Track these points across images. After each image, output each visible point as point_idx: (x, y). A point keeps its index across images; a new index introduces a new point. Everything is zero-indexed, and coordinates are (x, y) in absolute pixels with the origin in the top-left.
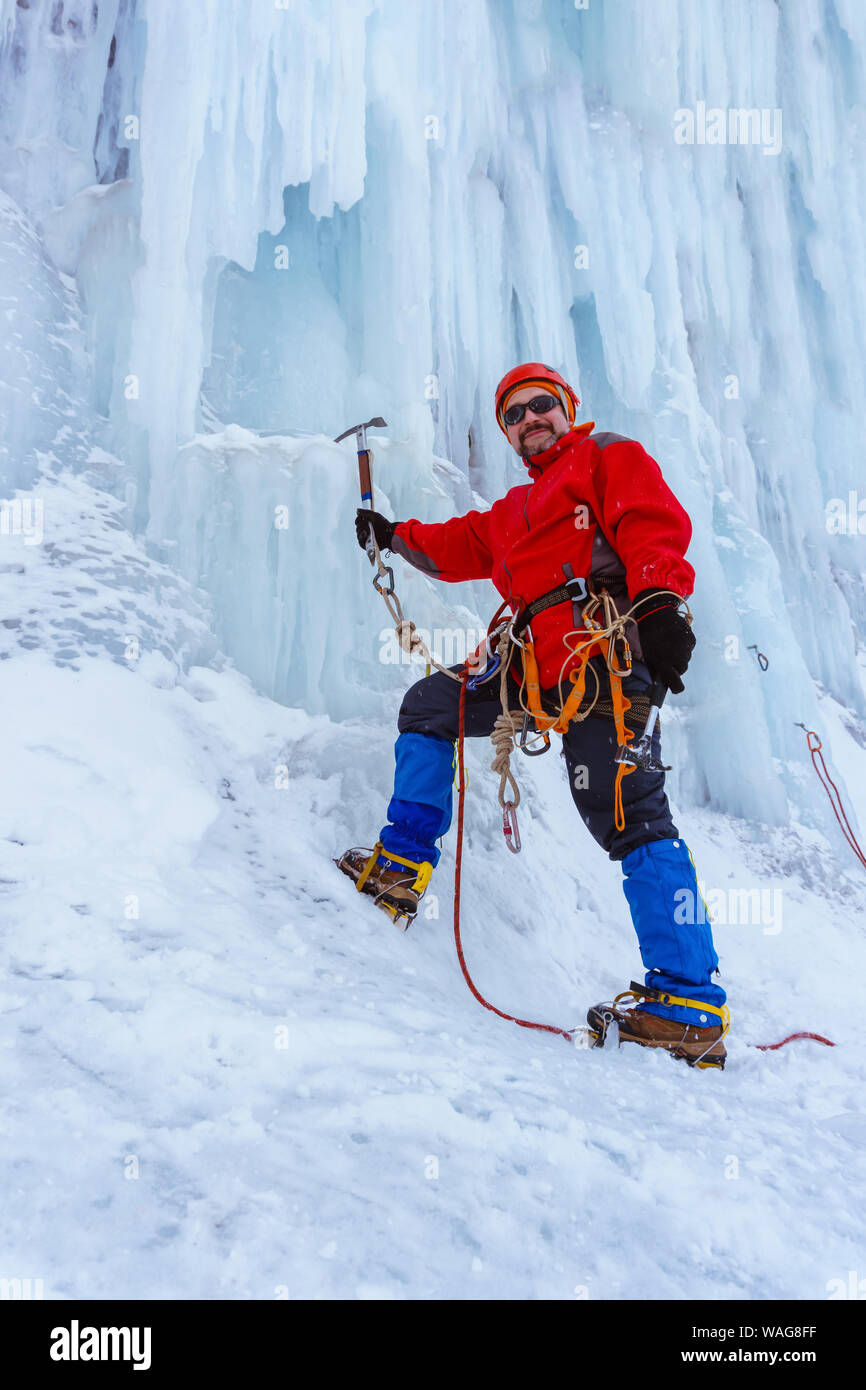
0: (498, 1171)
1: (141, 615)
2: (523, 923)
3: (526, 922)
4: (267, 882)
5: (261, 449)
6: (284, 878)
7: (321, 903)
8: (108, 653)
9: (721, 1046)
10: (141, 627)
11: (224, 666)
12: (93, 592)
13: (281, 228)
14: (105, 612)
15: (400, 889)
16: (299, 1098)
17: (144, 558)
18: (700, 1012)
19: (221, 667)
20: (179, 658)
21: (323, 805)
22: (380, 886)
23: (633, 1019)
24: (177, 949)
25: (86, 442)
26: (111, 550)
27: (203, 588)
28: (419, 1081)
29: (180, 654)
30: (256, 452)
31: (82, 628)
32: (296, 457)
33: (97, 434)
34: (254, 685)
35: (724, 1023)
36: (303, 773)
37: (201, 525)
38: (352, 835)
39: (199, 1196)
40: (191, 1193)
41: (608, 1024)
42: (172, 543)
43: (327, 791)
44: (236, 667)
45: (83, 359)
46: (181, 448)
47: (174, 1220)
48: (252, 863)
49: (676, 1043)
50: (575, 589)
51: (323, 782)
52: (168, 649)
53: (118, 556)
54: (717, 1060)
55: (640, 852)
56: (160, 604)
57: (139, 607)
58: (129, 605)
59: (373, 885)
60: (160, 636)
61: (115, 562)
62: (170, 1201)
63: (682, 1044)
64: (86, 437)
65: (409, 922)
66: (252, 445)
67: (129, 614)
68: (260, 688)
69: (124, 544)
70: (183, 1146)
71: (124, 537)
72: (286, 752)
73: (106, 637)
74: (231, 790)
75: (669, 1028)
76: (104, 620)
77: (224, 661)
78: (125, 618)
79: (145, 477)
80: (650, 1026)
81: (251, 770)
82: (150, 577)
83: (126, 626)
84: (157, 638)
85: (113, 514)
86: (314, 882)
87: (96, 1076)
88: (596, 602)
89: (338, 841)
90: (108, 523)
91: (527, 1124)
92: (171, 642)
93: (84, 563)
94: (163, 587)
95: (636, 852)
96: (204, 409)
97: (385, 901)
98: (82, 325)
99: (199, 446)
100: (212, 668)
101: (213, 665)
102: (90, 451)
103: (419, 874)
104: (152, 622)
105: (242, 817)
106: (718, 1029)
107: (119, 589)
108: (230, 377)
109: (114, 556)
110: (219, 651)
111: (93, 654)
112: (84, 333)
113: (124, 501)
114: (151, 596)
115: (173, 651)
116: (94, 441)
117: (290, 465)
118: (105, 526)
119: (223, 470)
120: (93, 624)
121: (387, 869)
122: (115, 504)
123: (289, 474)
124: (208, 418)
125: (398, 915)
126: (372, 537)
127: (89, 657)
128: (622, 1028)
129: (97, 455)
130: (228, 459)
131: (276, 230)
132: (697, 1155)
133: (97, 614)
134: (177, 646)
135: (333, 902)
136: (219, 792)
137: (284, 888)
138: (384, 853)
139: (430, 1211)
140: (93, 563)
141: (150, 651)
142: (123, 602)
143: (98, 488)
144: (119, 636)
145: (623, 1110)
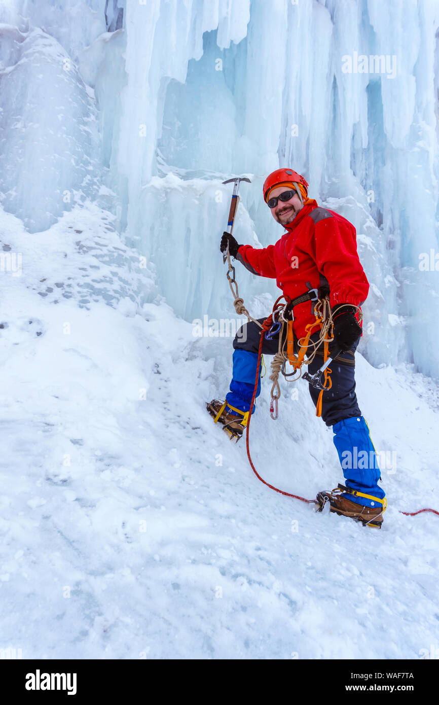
0: (233, 609)
1: (120, 279)
2: (298, 436)
3: (300, 437)
4: (171, 419)
5: (183, 188)
6: (179, 416)
7: (196, 430)
8: (104, 300)
9: (381, 517)
10: (120, 285)
11: (161, 302)
12: (97, 268)
13: (200, 57)
14: (103, 278)
15: (235, 424)
16: (155, 560)
17: (123, 247)
18: (371, 501)
19: (159, 302)
20: (138, 300)
21: (203, 375)
22: (226, 421)
23: (338, 501)
24: (120, 465)
25: (98, 183)
26: (106, 244)
27: (152, 262)
28: (211, 553)
29: (139, 297)
30: (181, 190)
31: (92, 288)
32: (201, 192)
33: (103, 178)
34: (175, 312)
35: (384, 506)
36: (196, 358)
37: (152, 229)
38: (217, 390)
39: (100, 614)
40: (97, 612)
41: (325, 502)
42: (137, 238)
43: (206, 367)
44: (167, 302)
45: (97, 137)
46: (143, 187)
47: (87, 628)
48: (165, 408)
49: (358, 514)
50: (313, 295)
51: (205, 362)
52: (133, 296)
53: (110, 248)
54: (378, 523)
55: (340, 424)
56: (130, 271)
57: (120, 275)
58: (115, 274)
59: (223, 419)
60: (129, 289)
61: (109, 251)
62: (88, 617)
63: (361, 514)
64: (97, 180)
65: (238, 439)
66: (179, 186)
67: (115, 279)
68: (178, 314)
69: (115, 240)
70: (99, 585)
71: (114, 236)
72: (189, 347)
73: (103, 292)
74: (159, 369)
75: (355, 506)
76: (102, 283)
77: (161, 300)
78: (112, 281)
79: (126, 201)
80: (346, 505)
81: (170, 358)
82: (126, 258)
83: (113, 285)
84: (128, 290)
85: (109, 223)
86: (193, 418)
87: (70, 543)
88: (320, 304)
89: (210, 392)
90: (107, 228)
91: (254, 582)
92: (135, 292)
93: (94, 252)
94: (132, 262)
95: (339, 423)
96: (159, 159)
97: (228, 428)
98: (97, 118)
99: (152, 186)
100: (155, 304)
101: (155, 302)
102: (100, 188)
103: (245, 418)
104: (126, 282)
105: (163, 382)
106: (380, 509)
107: (110, 266)
108: (173, 139)
109: (108, 248)
110: (159, 295)
111: (97, 301)
112: (97, 121)
113: (115, 215)
114: (126, 268)
115: (135, 296)
116: (102, 182)
117: (198, 197)
118: (106, 230)
119: (164, 200)
120: (97, 286)
121: (230, 413)
122: (111, 217)
123: (197, 202)
124: (160, 164)
125: (233, 436)
126: (227, 248)
127: (94, 302)
128: (332, 504)
129: (104, 190)
130: (167, 193)
131: (198, 58)
132: (333, 603)
133: (99, 280)
134: (137, 293)
135: (202, 430)
136: (153, 370)
137: (179, 422)
138: (229, 405)
139: (196, 631)
140: (99, 252)
141: (124, 298)
142: (112, 273)
143: (103, 208)
144: (109, 291)
145: (308, 568)
